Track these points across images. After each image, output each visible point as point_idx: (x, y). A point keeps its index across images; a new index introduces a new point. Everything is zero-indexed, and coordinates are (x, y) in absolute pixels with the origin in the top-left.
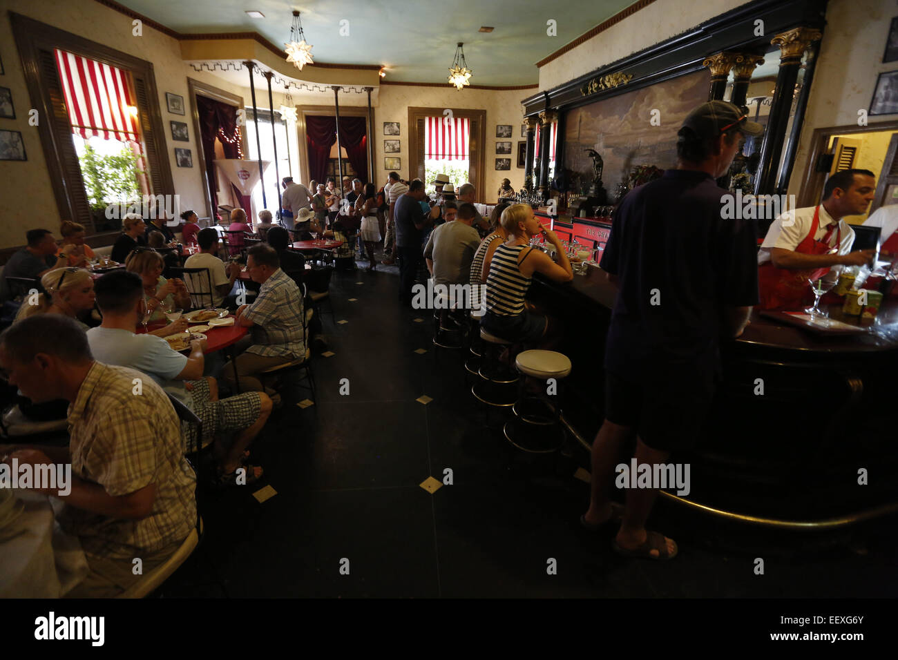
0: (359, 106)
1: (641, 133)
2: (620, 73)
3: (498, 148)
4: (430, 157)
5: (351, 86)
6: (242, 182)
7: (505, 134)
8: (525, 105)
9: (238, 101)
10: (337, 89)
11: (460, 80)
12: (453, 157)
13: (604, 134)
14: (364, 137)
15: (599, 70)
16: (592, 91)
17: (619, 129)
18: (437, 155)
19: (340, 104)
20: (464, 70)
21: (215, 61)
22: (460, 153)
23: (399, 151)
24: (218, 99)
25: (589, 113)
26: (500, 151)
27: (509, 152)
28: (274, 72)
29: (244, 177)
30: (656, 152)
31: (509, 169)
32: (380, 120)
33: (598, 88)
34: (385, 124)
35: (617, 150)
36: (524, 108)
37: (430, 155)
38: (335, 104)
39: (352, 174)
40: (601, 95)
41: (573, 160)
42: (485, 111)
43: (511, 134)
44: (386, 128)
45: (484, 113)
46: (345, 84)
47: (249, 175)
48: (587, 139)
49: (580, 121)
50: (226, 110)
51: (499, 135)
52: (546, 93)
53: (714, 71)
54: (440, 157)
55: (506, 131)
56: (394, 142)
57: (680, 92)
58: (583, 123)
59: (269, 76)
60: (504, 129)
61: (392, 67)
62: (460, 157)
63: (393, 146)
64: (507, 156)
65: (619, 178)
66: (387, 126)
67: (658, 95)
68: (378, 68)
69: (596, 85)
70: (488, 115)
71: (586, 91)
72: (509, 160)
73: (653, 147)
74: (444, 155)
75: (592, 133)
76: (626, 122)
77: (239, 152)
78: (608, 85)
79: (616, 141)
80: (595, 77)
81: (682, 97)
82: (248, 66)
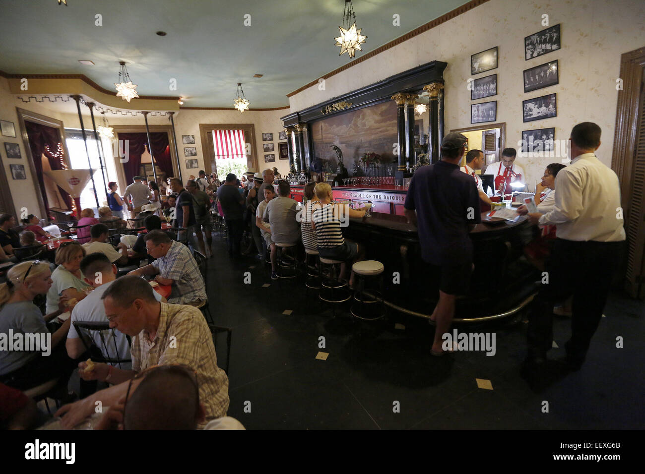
0: (161, 124)
1: (361, 135)
2: (344, 102)
3: (265, 148)
4: (219, 158)
5: (157, 111)
6: (71, 187)
7: (268, 139)
8: (283, 120)
9: (59, 124)
10: (146, 113)
11: (242, 106)
12: (235, 156)
13: (338, 136)
14: (168, 147)
15: (331, 100)
16: (328, 112)
17: (348, 133)
18: (223, 155)
19: (149, 124)
20: (245, 100)
21: (44, 95)
22: (239, 153)
23: (195, 154)
24: (42, 124)
25: (327, 124)
26: (267, 150)
27: (273, 150)
28: (96, 102)
29: (74, 183)
30: (372, 144)
31: (274, 161)
32: (179, 133)
33: (332, 110)
34: (183, 136)
35: (348, 145)
36: (283, 122)
37: (219, 156)
38: (145, 124)
39: (161, 173)
40: (333, 114)
41: (320, 152)
42: (253, 124)
43: (272, 138)
44: (184, 139)
45: (252, 126)
46: (152, 109)
47: (79, 181)
48: (328, 140)
49: (322, 129)
50: (49, 132)
51: (264, 140)
52: (298, 113)
53: (397, 102)
54: (226, 157)
55: (269, 137)
56: (191, 149)
57: (379, 112)
58: (323, 129)
59: (90, 105)
60: (267, 135)
61: (188, 98)
62: (240, 156)
63: (191, 151)
64: (272, 153)
65: (353, 161)
66: (185, 138)
67: (367, 114)
68: (178, 98)
69: (331, 108)
70: (256, 127)
71: (325, 112)
72: (274, 155)
73: (370, 142)
74: (228, 155)
75: (330, 135)
76: (351, 129)
77: (63, 164)
78: (339, 108)
79: (347, 140)
80: (329, 104)
81: (382, 114)
82: (75, 99)
